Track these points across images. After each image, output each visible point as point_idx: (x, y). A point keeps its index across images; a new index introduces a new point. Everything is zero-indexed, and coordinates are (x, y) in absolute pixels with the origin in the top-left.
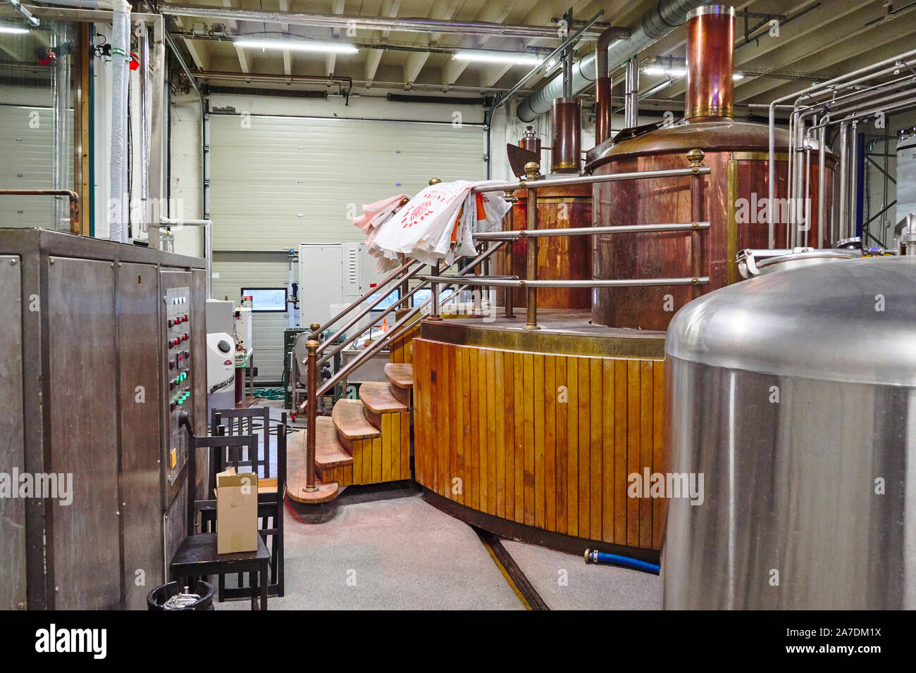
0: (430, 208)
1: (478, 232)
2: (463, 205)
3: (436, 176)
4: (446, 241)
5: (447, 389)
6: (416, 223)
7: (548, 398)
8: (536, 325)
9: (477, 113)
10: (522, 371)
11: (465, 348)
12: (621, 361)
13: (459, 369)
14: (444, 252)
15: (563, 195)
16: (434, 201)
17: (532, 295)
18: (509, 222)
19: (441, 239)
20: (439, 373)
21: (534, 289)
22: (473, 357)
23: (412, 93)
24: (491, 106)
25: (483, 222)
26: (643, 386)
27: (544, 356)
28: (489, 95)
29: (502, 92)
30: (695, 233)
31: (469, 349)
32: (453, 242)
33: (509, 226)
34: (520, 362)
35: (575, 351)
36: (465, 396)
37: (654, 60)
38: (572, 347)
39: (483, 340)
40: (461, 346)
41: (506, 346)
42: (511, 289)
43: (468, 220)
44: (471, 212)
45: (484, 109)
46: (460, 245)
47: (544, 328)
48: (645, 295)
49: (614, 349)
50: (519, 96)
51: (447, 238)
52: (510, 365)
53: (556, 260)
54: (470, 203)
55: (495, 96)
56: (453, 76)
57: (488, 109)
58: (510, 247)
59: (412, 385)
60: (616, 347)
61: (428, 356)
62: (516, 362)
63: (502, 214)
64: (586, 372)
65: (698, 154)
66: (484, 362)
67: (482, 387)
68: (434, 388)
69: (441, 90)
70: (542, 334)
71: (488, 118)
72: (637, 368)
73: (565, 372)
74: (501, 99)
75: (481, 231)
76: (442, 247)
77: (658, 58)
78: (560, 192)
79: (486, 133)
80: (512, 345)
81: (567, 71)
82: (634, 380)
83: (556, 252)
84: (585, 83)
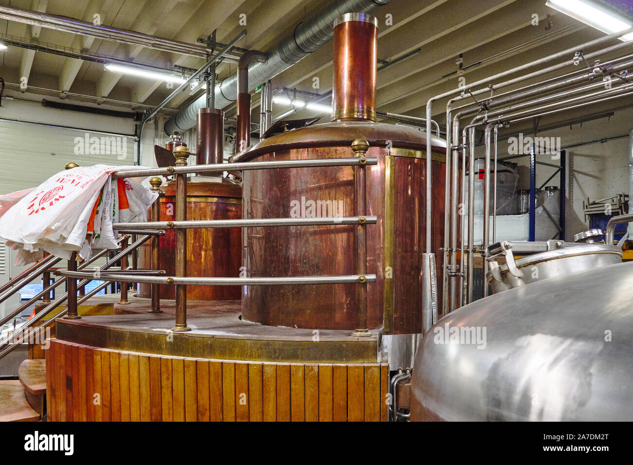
0: (61, 193)
1: (119, 222)
2: (102, 191)
3: (73, 161)
4: (81, 231)
5: (84, 396)
6: (43, 209)
7: (200, 409)
8: (185, 326)
9: (129, 125)
10: (171, 378)
11: (104, 352)
12: (284, 366)
13: (98, 376)
14: (78, 243)
15: (208, 194)
16: (67, 185)
17: (182, 292)
18: (156, 211)
19: (75, 228)
20: (75, 380)
21: (184, 286)
22: (114, 362)
23: (67, 101)
24: (141, 120)
25: (125, 211)
26: (308, 393)
27: (196, 362)
28: (140, 111)
29: (151, 109)
30: (360, 227)
31: (109, 353)
32: (89, 232)
33: (156, 216)
34: (168, 370)
35: (231, 356)
36: (105, 406)
37: (282, 90)
38: (228, 351)
39: (126, 343)
40: (100, 349)
41: (151, 350)
42: (158, 286)
43: (107, 208)
44: (111, 200)
45: (135, 123)
46: (99, 236)
47: (195, 330)
48: (301, 293)
49: (275, 352)
50: (166, 115)
51: (82, 227)
52: (157, 370)
53: (200, 255)
54: (110, 190)
55: (145, 111)
56: (106, 89)
57: (138, 123)
58: (156, 241)
59: (45, 390)
60: (277, 351)
61: (63, 360)
62: (163, 369)
63: (147, 205)
64: (245, 380)
65: (364, 143)
66: (127, 368)
67: (124, 395)
68: (70, 396)
69: (95, 101)
70: (193, 337)
71: (138, 130)
72: (301, 374)
73: (220, 380)
74: (150, 114)
75: (123, 221)
76: (75, 238)
77: (285, 89)
78: (205, 191)
79: (137, 143)
80: (159, 350)
81: (210, 91)
82: (297, 387)
83: (201, 248)
84: (226, 103)
